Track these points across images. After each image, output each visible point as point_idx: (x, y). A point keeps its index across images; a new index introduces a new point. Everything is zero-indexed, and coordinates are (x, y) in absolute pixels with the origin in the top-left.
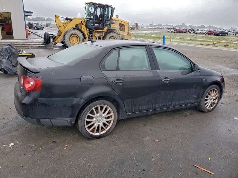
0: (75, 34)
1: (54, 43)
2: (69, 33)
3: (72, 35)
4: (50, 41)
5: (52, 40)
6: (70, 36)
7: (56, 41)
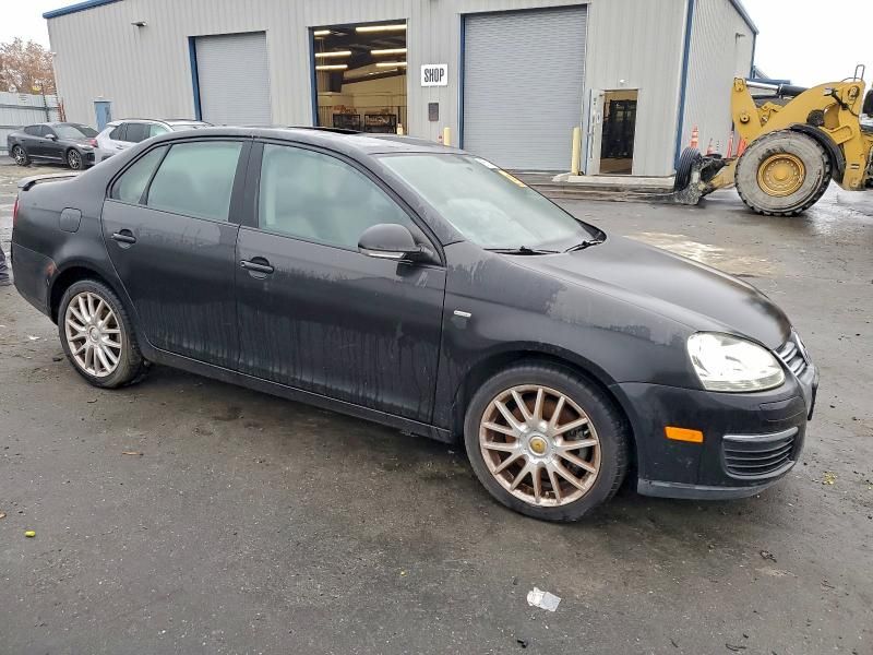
0: (785, 152)
1: (702, 186)
2: (761, 149)
3: (770, 153)
4: (690, 178)
5: (696, 176)
6: (762, 161)
7: (715, 182)
